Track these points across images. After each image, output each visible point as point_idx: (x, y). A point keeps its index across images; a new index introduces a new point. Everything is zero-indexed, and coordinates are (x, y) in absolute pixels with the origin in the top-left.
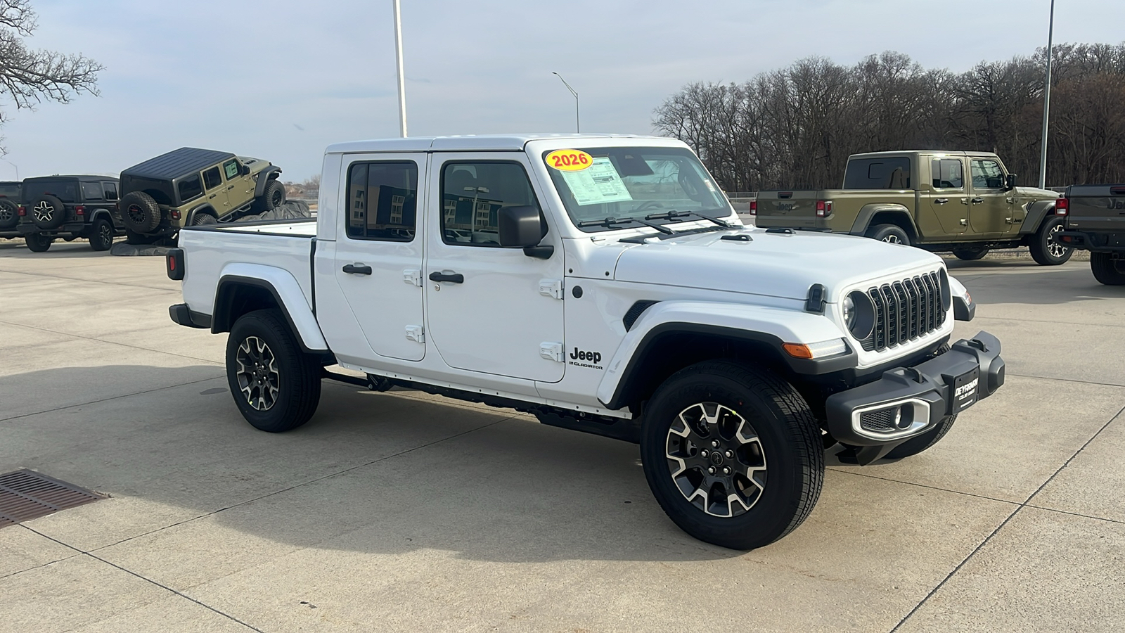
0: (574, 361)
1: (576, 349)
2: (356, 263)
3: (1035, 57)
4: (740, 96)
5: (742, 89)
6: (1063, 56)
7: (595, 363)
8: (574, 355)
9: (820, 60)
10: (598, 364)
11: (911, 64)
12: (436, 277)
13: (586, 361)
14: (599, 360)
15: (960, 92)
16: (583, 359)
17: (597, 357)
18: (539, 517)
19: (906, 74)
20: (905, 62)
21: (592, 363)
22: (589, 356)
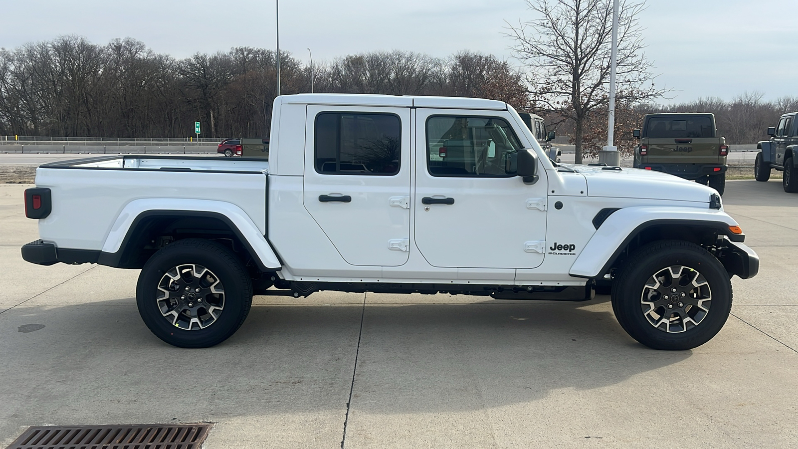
0: (552, 252)
1: (555, 244)
2: (330, 194)
3: (231, 53)
4: (10, 59)
5: (12, 54)
6: (248, 55)
7: (570, 251)
8: (553, 248)
9: (79, 38)
10: (573, 252)
11: (146, 49)
12: (427, 201)
13: (563, 251)
14: (573, 249)
15: (183, 72)
16: (561, 249)
17: (572, 247)
18: (524, 360)
19: (142, 55)
20: (142, 47)
21: (568, 251)
22: (566, 247)
